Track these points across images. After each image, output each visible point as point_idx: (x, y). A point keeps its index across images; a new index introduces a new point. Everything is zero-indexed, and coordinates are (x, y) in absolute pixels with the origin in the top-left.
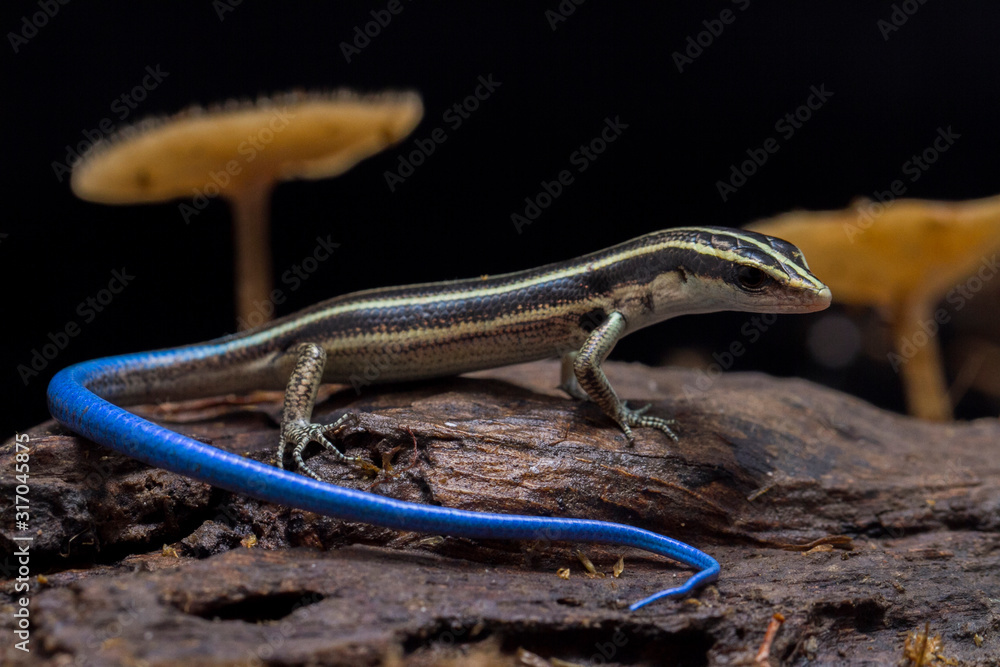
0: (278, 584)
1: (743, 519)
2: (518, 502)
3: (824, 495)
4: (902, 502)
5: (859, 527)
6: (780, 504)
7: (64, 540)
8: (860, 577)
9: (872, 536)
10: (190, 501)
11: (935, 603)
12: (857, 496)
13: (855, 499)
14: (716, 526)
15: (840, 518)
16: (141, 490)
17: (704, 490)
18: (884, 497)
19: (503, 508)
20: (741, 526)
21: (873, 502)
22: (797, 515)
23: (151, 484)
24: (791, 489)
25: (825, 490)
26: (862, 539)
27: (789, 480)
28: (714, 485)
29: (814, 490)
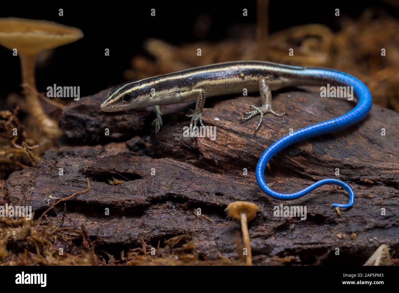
0: (127, 170)
1: (309, 170)
2: (224, 153)
3: (343, 166)
4: (372, 172)
5: (352, 179)
6: (325, 166)
7: (84, 136)
8: (326, 203)
9: (356, 183)
10: (134, 128)
11: (348, 218)
12: (356, 168)
13: (355, 169)
14: (298, 171)
15: (347, 175)
16: (119, 121)
17: (295, 158)
18: (366, 169)
19: (219, 154)
20: (308, 173)
21: (362, 171)
22: (330, 171)
23: (123, 120)
24: (331, 162)
25: (343, 164)
26: (352, 184)
27: (331, 158)
28: (300, 157)
29: (339, 163)
